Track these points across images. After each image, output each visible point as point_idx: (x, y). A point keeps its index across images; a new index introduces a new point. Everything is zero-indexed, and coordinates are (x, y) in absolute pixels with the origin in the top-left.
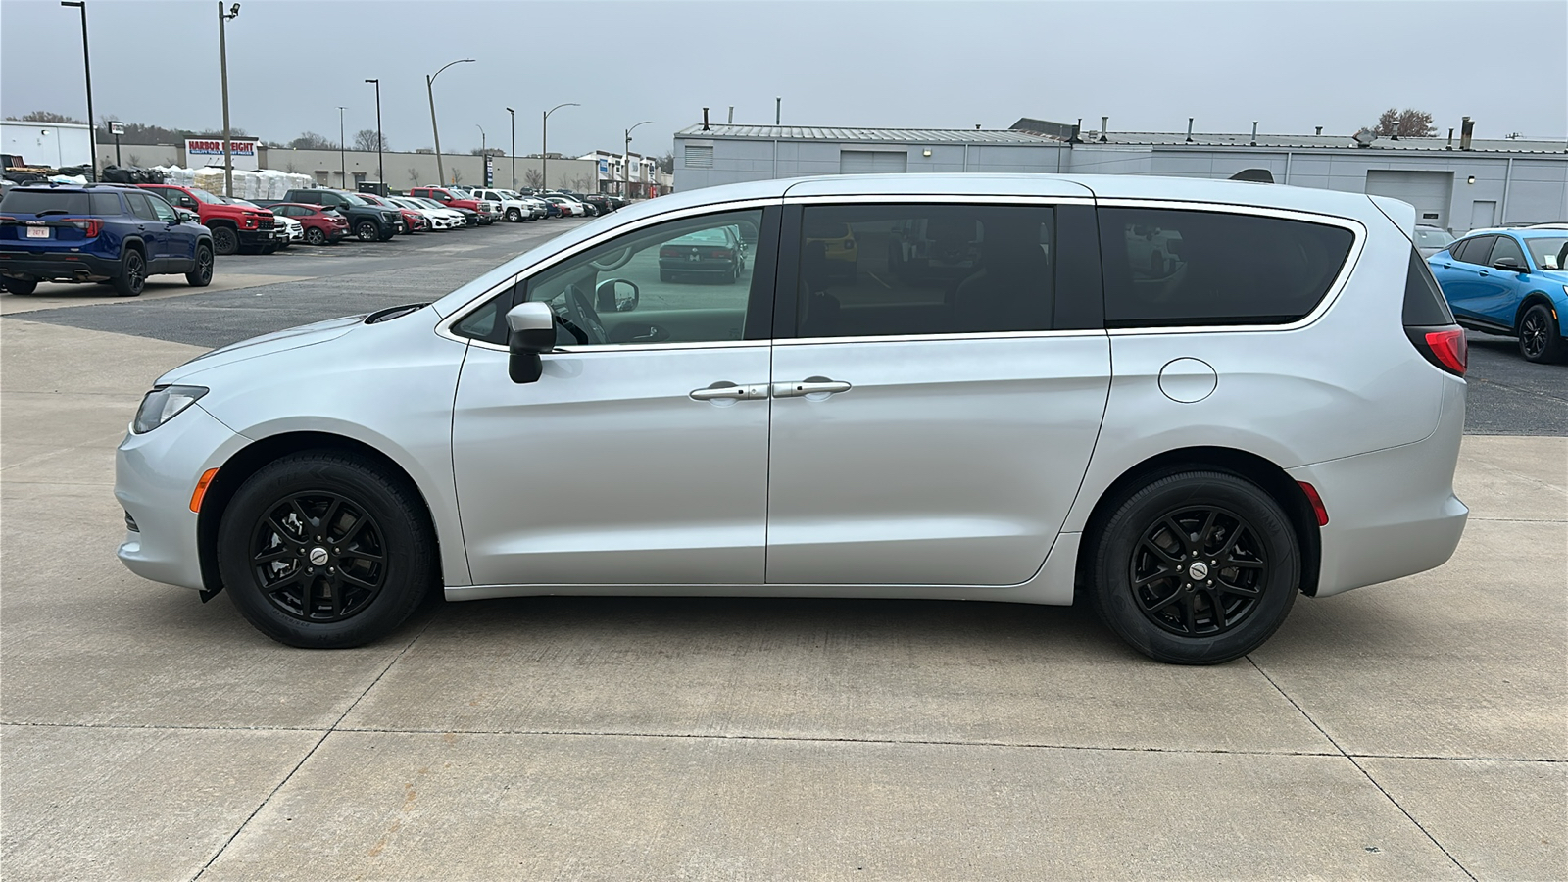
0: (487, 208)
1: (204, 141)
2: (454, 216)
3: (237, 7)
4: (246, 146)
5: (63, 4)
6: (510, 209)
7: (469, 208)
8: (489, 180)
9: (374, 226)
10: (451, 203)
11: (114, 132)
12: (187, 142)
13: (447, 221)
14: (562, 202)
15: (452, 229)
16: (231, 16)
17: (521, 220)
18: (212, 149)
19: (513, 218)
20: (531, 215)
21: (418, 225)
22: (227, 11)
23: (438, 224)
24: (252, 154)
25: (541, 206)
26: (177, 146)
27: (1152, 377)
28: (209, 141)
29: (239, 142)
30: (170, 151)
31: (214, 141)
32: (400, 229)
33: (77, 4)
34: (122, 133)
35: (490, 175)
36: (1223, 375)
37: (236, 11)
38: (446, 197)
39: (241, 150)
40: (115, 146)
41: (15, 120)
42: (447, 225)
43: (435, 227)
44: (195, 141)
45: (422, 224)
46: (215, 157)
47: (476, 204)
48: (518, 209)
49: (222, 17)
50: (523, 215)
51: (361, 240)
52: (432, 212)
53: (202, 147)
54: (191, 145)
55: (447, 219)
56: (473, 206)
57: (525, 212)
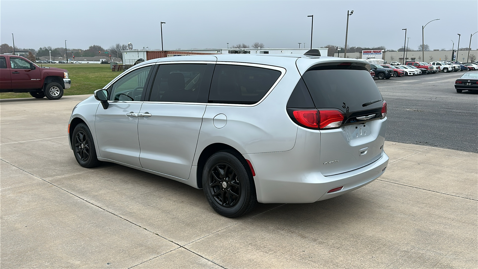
0: (432, 68)
1: (367, 51)
2: (417, 71)
3: (352, 12)
4: (379, 52)
5: (308, 16)
6: (444, 68)
7: (424, 68)
8: (454, 59)
9: (383, 75)
10: (419, 67)
11: (338, 49)
12: (363, 51)
13: (413, 73)
14: (472, 65)
15: (416, 75)
16: (351, 15)
17: (448, 72)
18: (369, 53)
19: (445, 71)
20: (452, 70)
21: (401, 74)
22: (350, 13)
23: (410, 73)
24: (381, 54)
25: (458, 67)
26: (360, 52)
27: (212, 119)
28: (369, 51)
29: (377, 50)
30: (358, 54)
31: (370, 50)
32: (392, 75)
33: (311, 16)
34: (340, 50)
35: (454, 57)
36: (229, 120)
37: (352, 13)
38: (418, 65)
39: (378, 53)
40: (338, 54)
41: (322, 48)
42: (413, 74)
43: (409, 74)
44: (365, 51)
45: (403, 74)
46: (370, 55)
47: (428, 67)
48: (448, 68)
49: (348, 15)
50: (449, 70)
51: (379, 79)
52: (409, 70)
53: (367, 52)
54: (364, 52)
55: (413, 72)
56: (427, 67)
57: (450, 69)
